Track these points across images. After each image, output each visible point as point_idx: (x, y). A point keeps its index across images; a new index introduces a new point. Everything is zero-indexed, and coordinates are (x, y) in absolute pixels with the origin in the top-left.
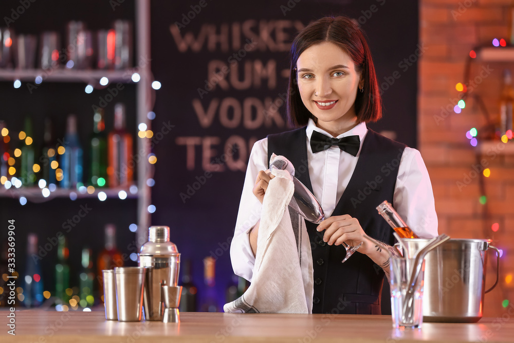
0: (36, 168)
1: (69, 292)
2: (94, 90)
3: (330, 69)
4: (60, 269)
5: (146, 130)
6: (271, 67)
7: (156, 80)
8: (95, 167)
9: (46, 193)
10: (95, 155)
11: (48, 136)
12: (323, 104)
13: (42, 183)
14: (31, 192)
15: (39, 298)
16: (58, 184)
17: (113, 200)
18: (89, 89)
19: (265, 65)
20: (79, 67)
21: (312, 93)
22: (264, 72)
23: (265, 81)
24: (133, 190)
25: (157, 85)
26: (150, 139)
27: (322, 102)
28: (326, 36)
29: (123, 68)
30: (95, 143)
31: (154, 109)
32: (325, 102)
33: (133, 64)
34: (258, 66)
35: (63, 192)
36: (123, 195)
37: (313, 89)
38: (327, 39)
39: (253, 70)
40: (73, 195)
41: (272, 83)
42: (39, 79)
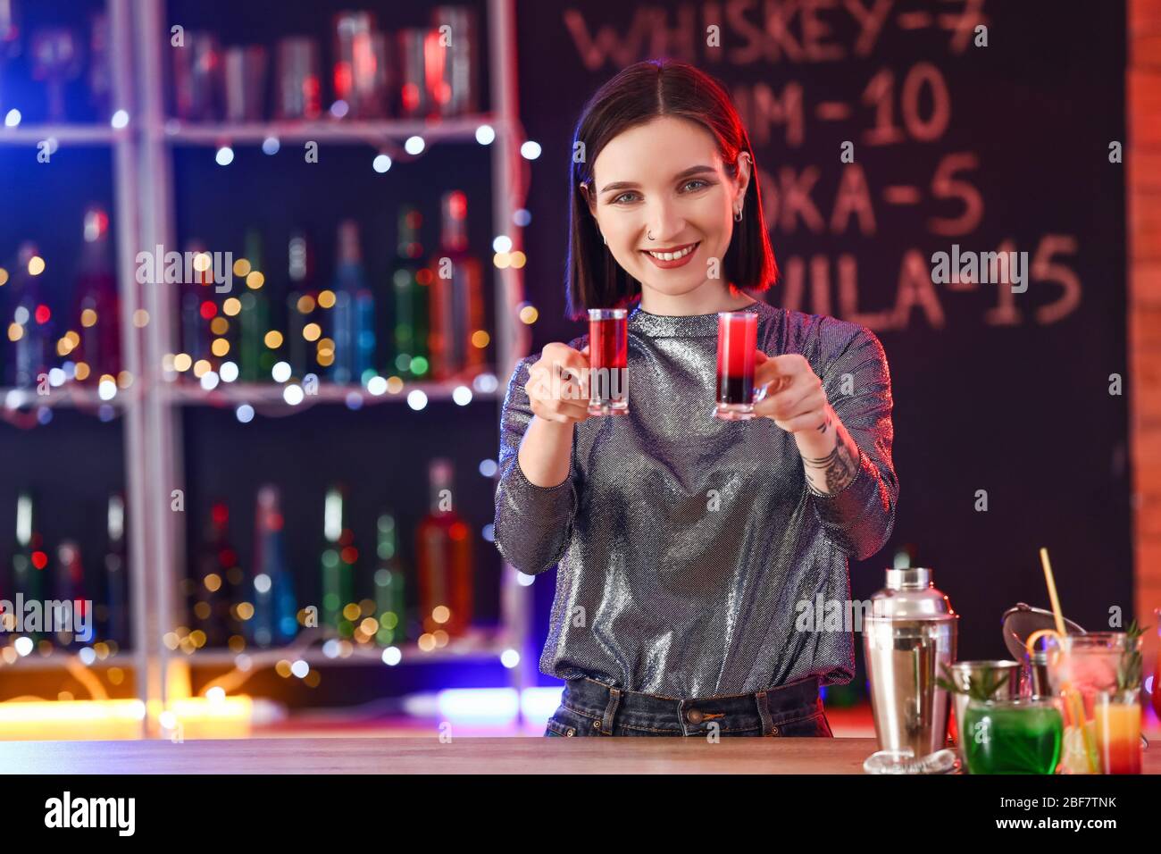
0: (274, 339)
1: (351, 612)
2: (394, 163)
3: (677, 177)
4: (331, 561)
5: (511, 252)
6: (793, 97)
7: (530, 139)
8: (403, 334)
9: (294, 396)
10: (403, 308)
11: (298, 266)
12: (667, 256)
13: (282, 371)
15: (287, 625)
16: (324, 374)
17: (441, 407)
18: (382, 164)
19: (777, 94)
20: (359, 113)
21: (638, 235)
22: (777, 110)
23: (779, 129)
24: (486, 384)
25: (532, 150)
26: (518, 269)
27: (663, 251)
28: (657, 105)
29: (457, 114)
30: (402, 281)
31: (528, 202)
32: (672, 251)
33: (482, 105)
34: (763, 98)
35: (332, 392)
36: (462, 396)
37: (641, 226)
38: (661, 110)
39: (752, 106)
40: (354, 397)
41: (796, 133)
42: (271, 143)
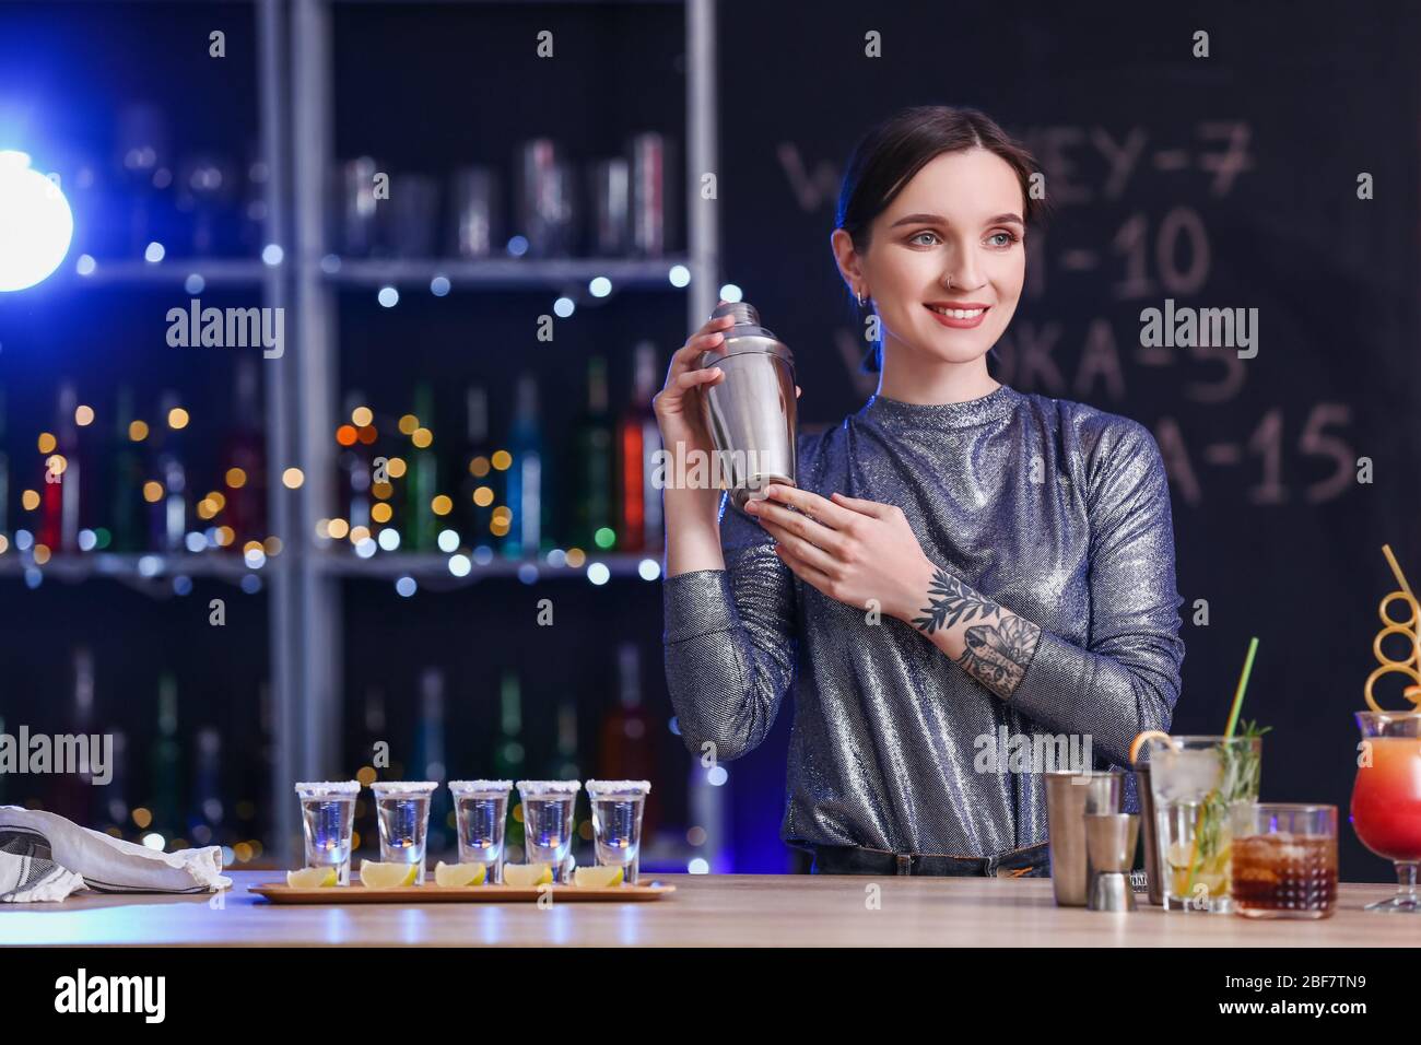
0: (442, 505)
2: (578, 308)
7: (730, 281)
9: (460, 566)
11: (477, 424)
13: (449, 540)
14: (422, 562)
16: (497, 546)
17: (624, 581)
18: (564, 307)
20: (539, 252)
25: (732, 295)
33: (676, 245)
35: (505, 563)
36: (649, 571)
40: (529, 572)
41: (1036, 284)
42: (440, 284)
